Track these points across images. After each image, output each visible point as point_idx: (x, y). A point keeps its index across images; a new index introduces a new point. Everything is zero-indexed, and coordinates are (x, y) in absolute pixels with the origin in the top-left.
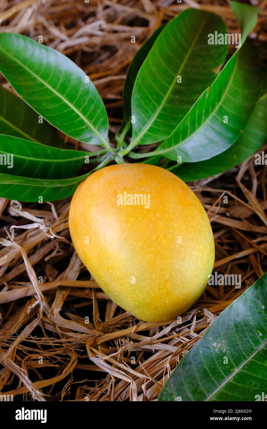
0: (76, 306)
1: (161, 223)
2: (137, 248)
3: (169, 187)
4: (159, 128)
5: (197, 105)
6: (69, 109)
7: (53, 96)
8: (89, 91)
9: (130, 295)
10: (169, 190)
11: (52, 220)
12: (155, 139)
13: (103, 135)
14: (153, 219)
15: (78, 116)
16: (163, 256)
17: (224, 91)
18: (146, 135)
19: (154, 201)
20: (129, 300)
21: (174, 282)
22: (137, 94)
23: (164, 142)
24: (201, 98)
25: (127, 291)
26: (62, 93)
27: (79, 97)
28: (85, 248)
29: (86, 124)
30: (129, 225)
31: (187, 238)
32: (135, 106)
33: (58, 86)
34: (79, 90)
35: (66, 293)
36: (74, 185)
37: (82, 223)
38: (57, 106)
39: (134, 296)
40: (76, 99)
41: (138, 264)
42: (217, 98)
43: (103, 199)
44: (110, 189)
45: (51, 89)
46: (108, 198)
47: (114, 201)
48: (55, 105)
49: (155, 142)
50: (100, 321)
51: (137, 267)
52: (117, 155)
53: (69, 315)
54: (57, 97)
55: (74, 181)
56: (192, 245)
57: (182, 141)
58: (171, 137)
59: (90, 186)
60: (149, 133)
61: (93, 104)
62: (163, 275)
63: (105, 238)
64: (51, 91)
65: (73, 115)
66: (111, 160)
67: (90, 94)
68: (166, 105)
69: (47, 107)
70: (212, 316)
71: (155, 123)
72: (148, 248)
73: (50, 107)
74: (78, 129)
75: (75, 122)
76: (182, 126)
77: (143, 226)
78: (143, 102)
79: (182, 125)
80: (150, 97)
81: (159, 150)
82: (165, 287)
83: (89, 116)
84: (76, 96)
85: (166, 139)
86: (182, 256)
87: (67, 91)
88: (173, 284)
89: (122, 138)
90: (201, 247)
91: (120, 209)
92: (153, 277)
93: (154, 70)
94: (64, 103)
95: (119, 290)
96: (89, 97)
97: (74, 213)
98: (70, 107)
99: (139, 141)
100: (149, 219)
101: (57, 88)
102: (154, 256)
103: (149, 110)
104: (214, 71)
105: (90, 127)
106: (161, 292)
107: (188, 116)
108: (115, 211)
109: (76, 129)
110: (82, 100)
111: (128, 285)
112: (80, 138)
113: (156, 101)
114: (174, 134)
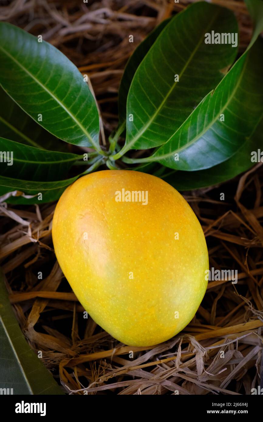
0: (55, 318)
1: (151, 242)
2: (123, 268)
3: (164, 201)
4: (155, 132)
5: (199, 109)
6: (58, 107)
7: (41, 92)
8: (81, 87)
9: (111, 318)
10: (163, 205)
11: (36, 221)
12: (151, 144)
13: (93, 136)
14: (143, 237)
15: (67, 115)
16: (151, 280)
17: (231, 94)
18: (140, 140)
19: (146, 217)
20: (110, 322)
21: (160, 308)
22: (133, 93)
23: (161, 147)
24: (204, 101)
25: (108, 313)
26: (51, 89)
27: (69, 94)
28: (66, 261)
29: (75, 123)
30: (115, 242)
31: (179, 261)
32: (130, 107)
33: (48, 81)
34: (69, 86)
35: (44, 305)
36: (59, 189)
37: (65, 233)
38: (45, 102)
39: (116, 319)
40: (66, 96)
41: (122, 286)
42: (221, 102)
43: (89, 210)
44: (98, 199)
45: (40, 84)
46: (95, 209)
47: (101, 213)
48: (42, 102)
49: (150, 148)
50: (79, 338)
51: (120, 288)
52: (108, 159)
53: (46, 328)
54: (46, 93)
55: (59, 184)
56: (184, 268)
57: (180, 148)
58: (169, 143)
59: (77, 193)
60: (144, 137)
61: (84, 102)
62: (149, 300)
63: (88, 254)
64: (39, 87)
65: (62, 113)
66: (101, 164)
67: (81, 91)
68: (165, 107)
69: (34, 104)
70: (200, 347)
71: (152, 127)
72: (134, 269)
73: (37, 104)
74: (66, 129)
75: (63, 121)
76: (181, 132)
77: (130, 244)
78: (140, 103)
79: (181, 130)
80: (148, 97)
81: (154, 156)
82: (150, 313)
83: (78, 115)
84: (66, 93)
85: (162, 145)
86: (171, 281)
87: (57, 87)
88: (159, 310)
89: (115, 140)
90: (193, 271)
91: (107, 222)
92: (138, 301)
93: (155, 68)
94: (52, 99)
95: (100, 311)
96: (80, 94)
97: (58, 220)
98: (59, 105)
99: (133, 146)
100: (137, 237)
101: (46, 83)
102: (140, 279)
103: (146, 112)
104: (221, 71)
105: (79, 127)
106: (145, 318)
107: (188, 121)
108: (101, 224)
109: (64, 129)
110: (72, 97)
111: (109, 307)
112: (68, 139)
113: (154, 102)
114: (172, 140)
